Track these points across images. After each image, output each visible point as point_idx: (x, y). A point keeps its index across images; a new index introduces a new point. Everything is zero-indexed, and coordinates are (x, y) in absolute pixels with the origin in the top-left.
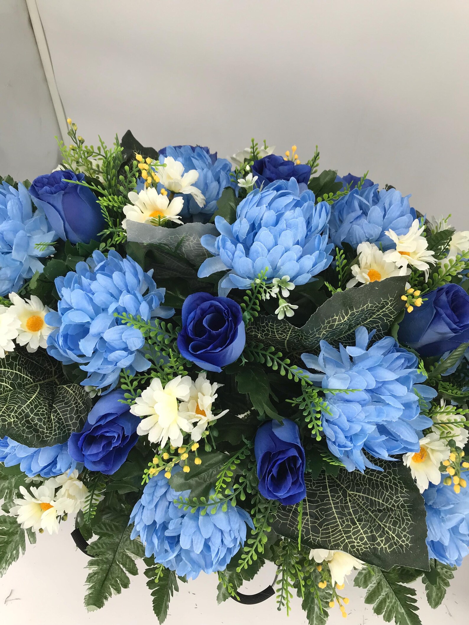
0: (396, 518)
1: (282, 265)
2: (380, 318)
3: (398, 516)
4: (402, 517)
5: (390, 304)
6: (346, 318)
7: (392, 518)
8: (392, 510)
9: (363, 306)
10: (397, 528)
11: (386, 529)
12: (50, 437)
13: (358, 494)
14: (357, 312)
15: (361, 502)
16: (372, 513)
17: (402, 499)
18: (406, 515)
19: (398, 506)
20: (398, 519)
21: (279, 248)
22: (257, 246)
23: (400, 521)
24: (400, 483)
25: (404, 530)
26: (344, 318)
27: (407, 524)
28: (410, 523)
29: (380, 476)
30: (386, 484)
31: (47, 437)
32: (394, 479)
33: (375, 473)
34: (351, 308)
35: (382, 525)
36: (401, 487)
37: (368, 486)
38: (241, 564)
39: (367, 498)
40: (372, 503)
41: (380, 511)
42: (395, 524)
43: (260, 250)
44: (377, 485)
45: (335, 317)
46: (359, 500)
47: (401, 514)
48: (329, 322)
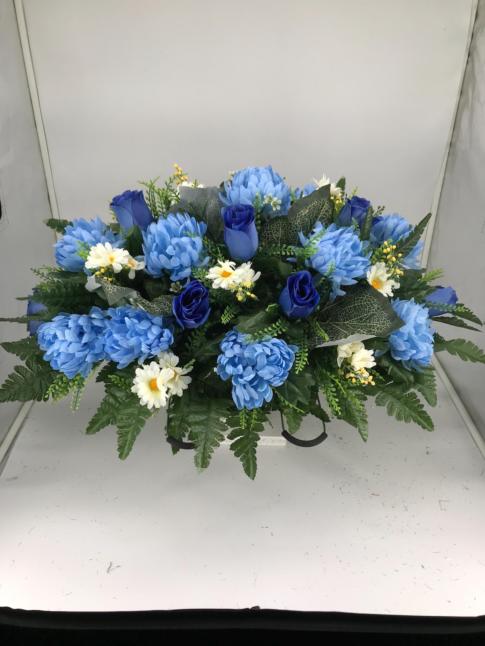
0: (378, 317)
1: (266, 191)
2: (324, 215)
3: (378, 315)
4: (381, 315)
5: (326, 202)
6: (307, 211)
7: (376, 318)
8: (374, 315)
9: (313, 203)
10: (380, 322)
11: (375, 325)
12: (158, 309)
13: (351, 320)
14: (312, 207)
15: (355, 322)
16: (363, 323)
17: (376, 305)
18: (382, 313)
19: (376, 310)
20: (379, 318)
21: (262, 183)
22: (250, 184)
23: (380, 318)
24: (371, 298)
25: (385, 320)
26: (306, 211)
27: (385, 317)
28: (386, 316)
29: (359, 301)
30: (364, 304)
31: (157, 309)
32: (367, 297)
33: (356, 301)
34: (308, 205)
35: (372, 324)
36: (373, 300)
37: (355, 313)
38: (297, 369)
39: (358, 319)
40: (361, 319)
41: (367, 319)
42: (378, 321)
43: (253, 185)
44: (359, 308)
45: (301, 211)
46: (353, 322)
47: (380, 314)
48: (299, 215)
